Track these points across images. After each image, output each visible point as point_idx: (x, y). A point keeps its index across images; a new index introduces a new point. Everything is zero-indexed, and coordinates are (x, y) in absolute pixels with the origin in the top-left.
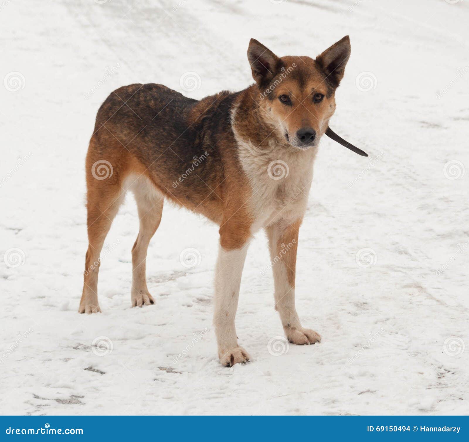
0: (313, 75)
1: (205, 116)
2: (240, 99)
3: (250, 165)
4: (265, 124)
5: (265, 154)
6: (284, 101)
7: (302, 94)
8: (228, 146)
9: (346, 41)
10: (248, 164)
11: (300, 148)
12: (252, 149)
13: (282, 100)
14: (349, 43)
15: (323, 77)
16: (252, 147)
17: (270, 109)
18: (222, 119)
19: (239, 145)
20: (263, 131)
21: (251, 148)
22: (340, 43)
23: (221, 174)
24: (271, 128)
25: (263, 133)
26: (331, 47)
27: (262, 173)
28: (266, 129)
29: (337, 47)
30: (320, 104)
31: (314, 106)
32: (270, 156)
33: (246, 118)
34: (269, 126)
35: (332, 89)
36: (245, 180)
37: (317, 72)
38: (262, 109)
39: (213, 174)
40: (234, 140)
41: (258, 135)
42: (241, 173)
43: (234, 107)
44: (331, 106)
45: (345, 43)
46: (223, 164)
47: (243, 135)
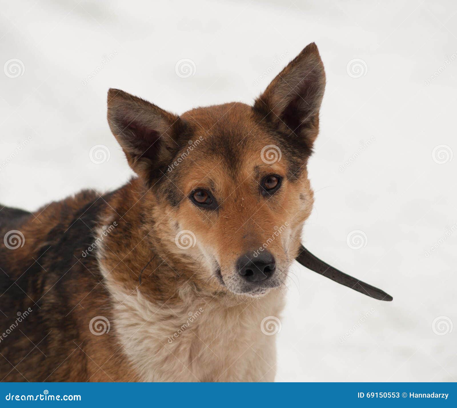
0: (254, 140)
1: (45, 244)
2: (112, 206)
3: (141, 342)
4: (170, 256)
5: (171, 317)
6: (201, 203)
7: (236, 182)
8: (92, 306)
9: (311, 54)
10: (136, 339)
11: (248, 295)
12: (144, 307)
13: (197, 202)
14: (318, 58)
15: (274, 140)
16: (141, 302)
17: (177, 225)
18: (78, 249)
19: (114, 300)
20: (165, 268)
21: (142, 305)
22: (299, 61)
23: (79, 366)
24: (184, 263)
25: (166, 273)
26: (282, 72)
27: (166, 359)
28: (171, 265)
29: (293, 70)
30: (277, 197)
31: (265, 203)
32: (182, 319)
33: (128, 245)
34: (179, 258)
35: (299, 160)
36: (129, 375)
37: (260, 131)
38: (161, 227)
39: (65, 367)
40: (104, 292)
41: (155, 278)
42: (120, 360)
43: (101, 223)
44: (302, 197)
45: (310, 60)
46: (85, 344)
47: (123, 280)
